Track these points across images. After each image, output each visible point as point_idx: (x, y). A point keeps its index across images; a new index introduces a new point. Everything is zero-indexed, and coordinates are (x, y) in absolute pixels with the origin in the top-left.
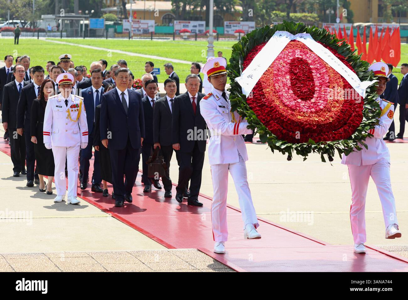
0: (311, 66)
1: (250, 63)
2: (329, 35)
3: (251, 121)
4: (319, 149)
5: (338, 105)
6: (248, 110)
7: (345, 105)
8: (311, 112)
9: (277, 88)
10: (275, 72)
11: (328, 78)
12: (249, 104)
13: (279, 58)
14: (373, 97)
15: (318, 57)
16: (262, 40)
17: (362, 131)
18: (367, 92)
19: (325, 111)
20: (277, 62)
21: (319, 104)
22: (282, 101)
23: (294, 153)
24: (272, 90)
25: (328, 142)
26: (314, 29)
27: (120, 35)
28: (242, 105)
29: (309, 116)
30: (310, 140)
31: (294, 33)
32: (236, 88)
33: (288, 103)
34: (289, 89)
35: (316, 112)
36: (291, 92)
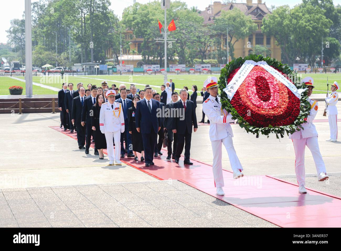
0: (268, 81)
1: (231, 80)
2: (277, 62)
3: (234, 115)
4: (276, 131)
5: (285, 104)
6: (231, 108)
7: (289, 104)
8: (270, 109)
9: (248, 94)
10: (247, 85)
11: (278, 88)
12: (232, 105)
13: (248, 76)
14: (306, 98)
15: (272, 75)
16: (238, 66)
17: (300, 119)
18: (301, 95)
19: (277, 108)
20: (247, 78)
21: (274, 103)
22: (252, 102)
23: (260, 133)
24: (245, 95)
25: (280, 127)
26: (268, 59)
27: (116, 73)
28: (228, 105)
29: (268, 111)
30: (270, 125)
31: (256, 61)
32: (224, 95)
33: (255, 103)
34: (255, 95)
35: (273, 108)
36: (257, 96)
